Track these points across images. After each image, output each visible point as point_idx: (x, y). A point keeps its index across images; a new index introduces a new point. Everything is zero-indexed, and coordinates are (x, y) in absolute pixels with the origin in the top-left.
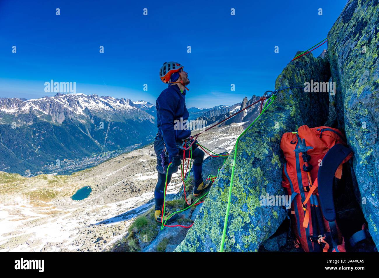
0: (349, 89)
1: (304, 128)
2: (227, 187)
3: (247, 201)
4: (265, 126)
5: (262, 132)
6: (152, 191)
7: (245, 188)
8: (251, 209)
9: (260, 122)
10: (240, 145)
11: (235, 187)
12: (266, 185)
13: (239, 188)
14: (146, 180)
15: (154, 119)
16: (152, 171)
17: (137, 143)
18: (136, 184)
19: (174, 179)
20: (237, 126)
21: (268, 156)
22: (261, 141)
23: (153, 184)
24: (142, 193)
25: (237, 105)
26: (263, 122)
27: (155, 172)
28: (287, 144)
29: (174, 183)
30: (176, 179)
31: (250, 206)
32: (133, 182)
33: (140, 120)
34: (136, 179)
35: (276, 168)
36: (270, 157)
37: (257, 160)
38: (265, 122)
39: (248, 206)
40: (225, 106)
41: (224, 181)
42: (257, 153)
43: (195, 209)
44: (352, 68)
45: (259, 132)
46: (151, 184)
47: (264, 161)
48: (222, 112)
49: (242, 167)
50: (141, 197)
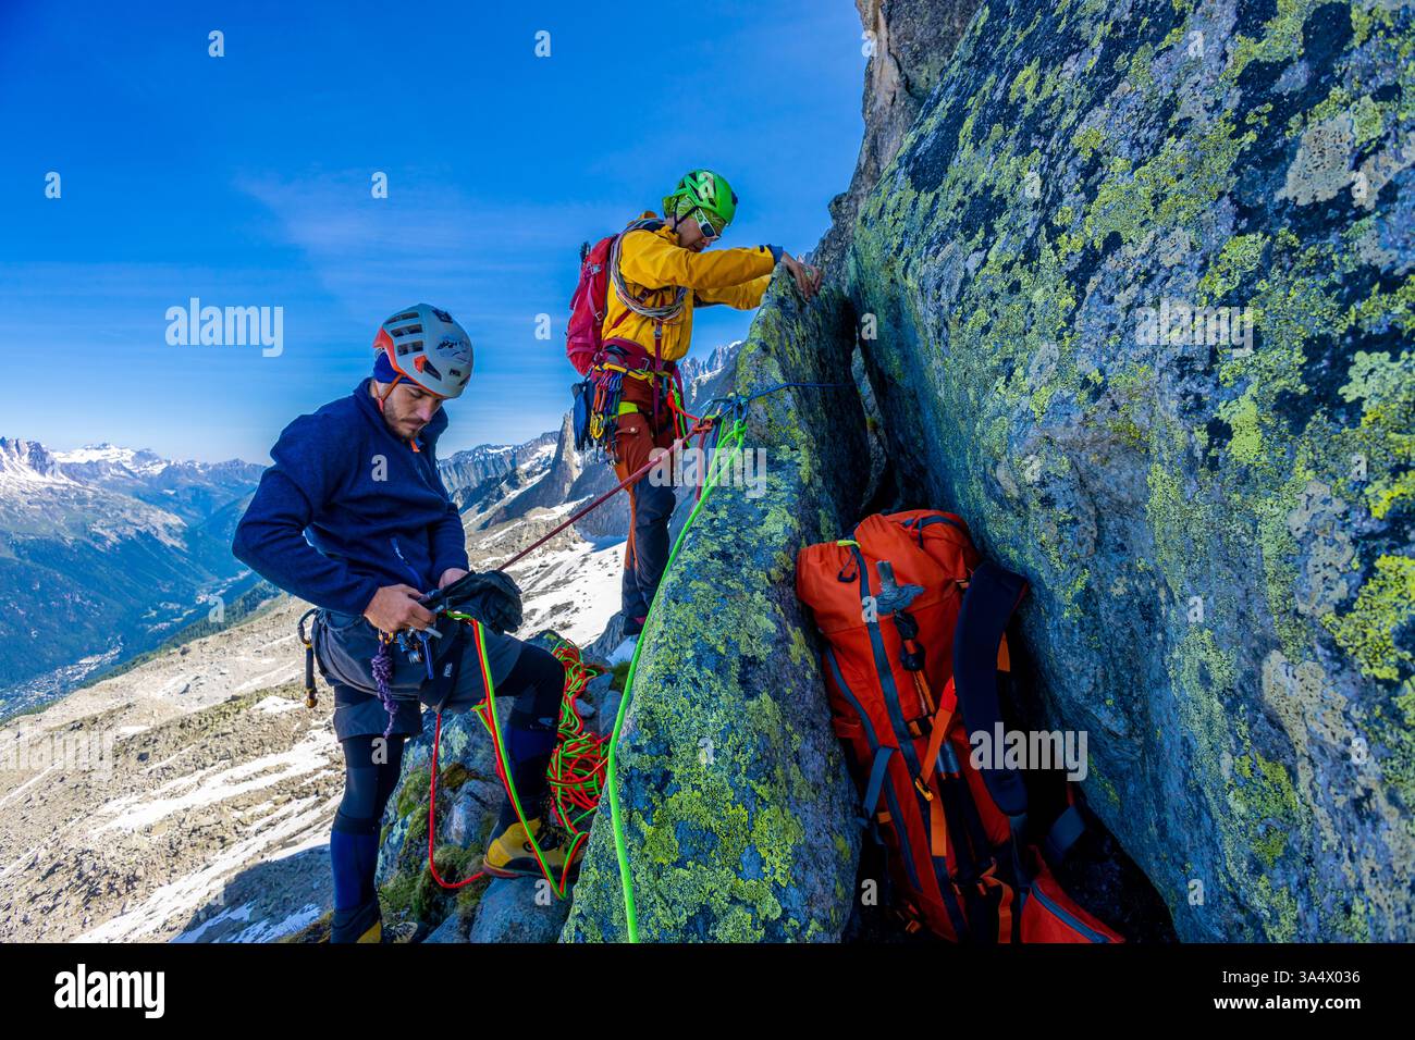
0: (998, 396)
1: (877, 523)
2: (662, 801)
3: (754, 835)
4: (735, 529)
5: (732, 551)
6: (203, 866)
7: (735, 788)
8: (777, 860)
9: (711, 515)
10: (676, 618)
11: (697, 794)
12: (796, 752)
13: (712, 792)
14: (162, 821)
15: (180, 526)
16: (189, 769)
17: (92, 653)
18: (107, 856)
19: (309, 781)
20: (550, 519)
21: (778, 642)
22: (742, 587)
23: (204, 831)
24: (149, 889)
25: (544, 439)
26: (723, 514)
27: (208, 770)
28: (828, 586)
29: (313, 799)
30: (319, 776)
31: (770, 851)
32: (90, 847)
33: (99, 538)
34: (104, 828)
35: (808, 676)
36: (782, 642)
37: (749, 662)
38: (730, 515)
39: (763, 853)
40: (496, 447)
41: (648, 778)
42: (744, 638)
43: (479, 907)
44: (986, 329)
45: (724, 555)
46: (194, 831)
47: (771, 663)
48: (487, 472)
49: (708, 705)
50: (146, 909)
